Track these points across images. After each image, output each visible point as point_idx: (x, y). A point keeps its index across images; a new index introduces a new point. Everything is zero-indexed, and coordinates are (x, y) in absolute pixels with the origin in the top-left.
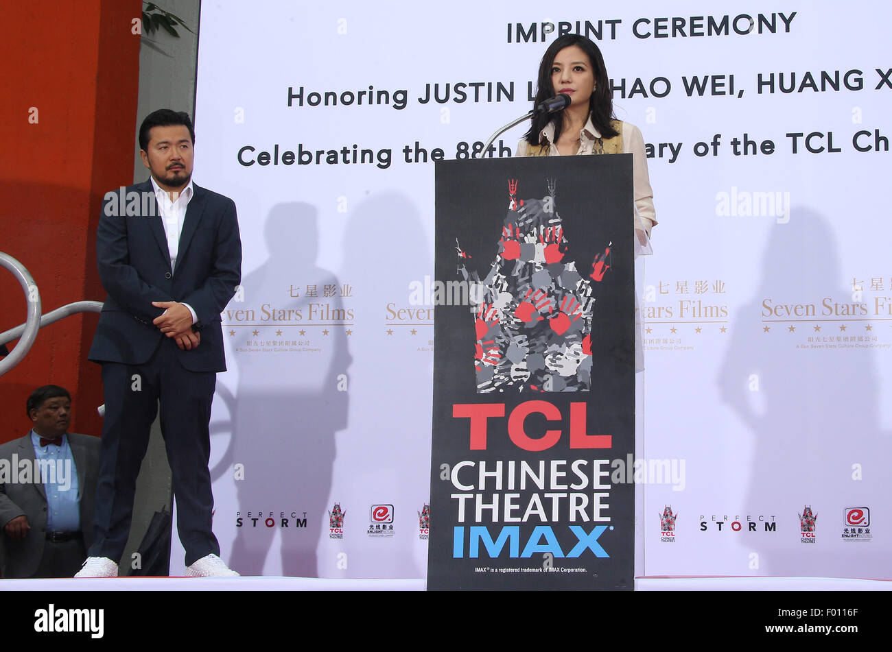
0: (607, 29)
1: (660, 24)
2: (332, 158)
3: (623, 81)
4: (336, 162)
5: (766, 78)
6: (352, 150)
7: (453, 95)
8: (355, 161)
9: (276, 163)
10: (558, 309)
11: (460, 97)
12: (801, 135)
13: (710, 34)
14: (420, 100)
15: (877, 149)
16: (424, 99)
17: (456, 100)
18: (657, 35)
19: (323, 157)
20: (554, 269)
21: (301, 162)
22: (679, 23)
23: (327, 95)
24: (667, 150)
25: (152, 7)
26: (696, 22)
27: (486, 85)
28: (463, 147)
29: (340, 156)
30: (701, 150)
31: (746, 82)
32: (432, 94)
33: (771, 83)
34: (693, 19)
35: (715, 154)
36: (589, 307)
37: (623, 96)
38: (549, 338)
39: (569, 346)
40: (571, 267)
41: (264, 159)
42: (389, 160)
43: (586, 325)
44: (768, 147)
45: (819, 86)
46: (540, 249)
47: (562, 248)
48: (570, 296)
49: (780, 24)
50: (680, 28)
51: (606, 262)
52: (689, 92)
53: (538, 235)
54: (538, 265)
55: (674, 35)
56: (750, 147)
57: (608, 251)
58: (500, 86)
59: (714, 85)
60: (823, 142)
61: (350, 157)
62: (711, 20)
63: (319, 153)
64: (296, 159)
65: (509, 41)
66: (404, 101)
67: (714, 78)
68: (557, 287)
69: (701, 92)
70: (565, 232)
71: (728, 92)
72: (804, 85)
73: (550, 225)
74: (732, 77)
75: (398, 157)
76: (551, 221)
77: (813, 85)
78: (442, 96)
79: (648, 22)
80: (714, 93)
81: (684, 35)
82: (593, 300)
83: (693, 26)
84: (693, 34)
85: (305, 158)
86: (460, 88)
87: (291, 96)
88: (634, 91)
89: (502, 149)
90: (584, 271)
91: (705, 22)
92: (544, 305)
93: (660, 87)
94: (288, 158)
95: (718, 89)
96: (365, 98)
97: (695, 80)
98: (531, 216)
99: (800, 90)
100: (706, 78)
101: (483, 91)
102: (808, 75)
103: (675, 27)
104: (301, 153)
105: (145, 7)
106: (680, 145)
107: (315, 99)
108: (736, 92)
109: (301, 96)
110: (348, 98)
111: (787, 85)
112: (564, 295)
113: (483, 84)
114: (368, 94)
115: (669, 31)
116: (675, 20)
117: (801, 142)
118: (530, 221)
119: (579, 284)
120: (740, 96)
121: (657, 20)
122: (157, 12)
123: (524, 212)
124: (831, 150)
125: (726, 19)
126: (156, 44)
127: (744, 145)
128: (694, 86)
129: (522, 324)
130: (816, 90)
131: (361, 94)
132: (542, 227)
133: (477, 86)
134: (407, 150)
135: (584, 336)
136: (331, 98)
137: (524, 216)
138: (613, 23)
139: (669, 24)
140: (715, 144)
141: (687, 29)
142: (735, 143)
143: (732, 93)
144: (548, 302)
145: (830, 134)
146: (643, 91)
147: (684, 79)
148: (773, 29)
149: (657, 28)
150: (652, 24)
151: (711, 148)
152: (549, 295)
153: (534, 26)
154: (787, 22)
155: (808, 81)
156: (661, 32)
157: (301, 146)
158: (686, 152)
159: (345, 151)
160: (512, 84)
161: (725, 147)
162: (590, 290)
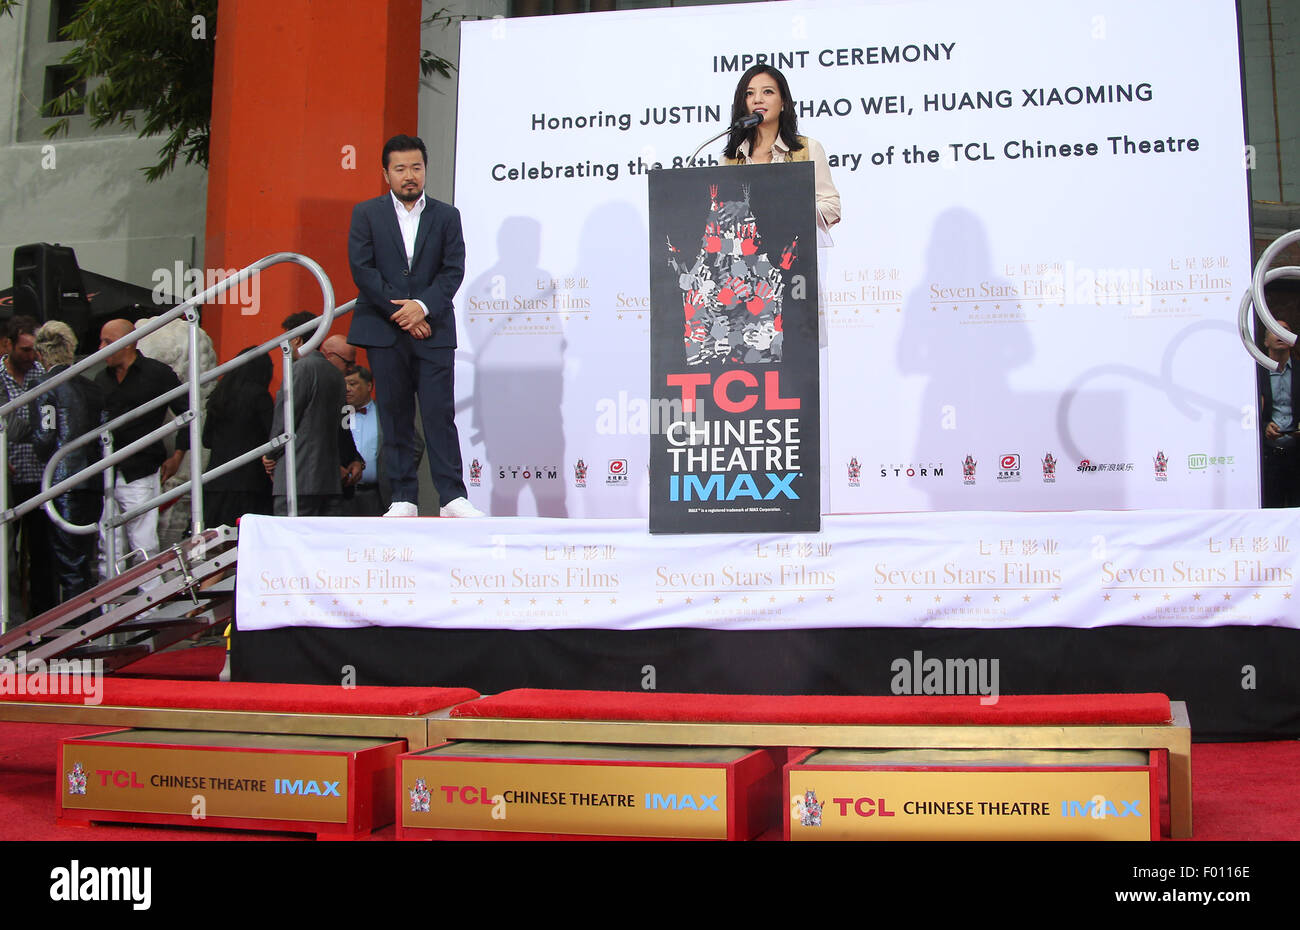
0: (797, 59)
1: (842, 54)
2: (570, 173)
3: (812, 102)
4: (572, 175)
5: (931, 98)
6: (585, 165)
7: (669, 117)
8: (588, 175)
9: (523, 178)
10: (754, 294)
11: (675, 119)
12: (961, 145)
13: (884, 61)
14: (642, 122)
15: (1024, 156)
16: (645, 121)
17: (671, 121)
18: (839, 64)
19: (562, 172)
20: (750, 260)
21: (544, 176)
22: (857, 53)
23: (564, 120)
24: (849, 161)
25: (428, 54)
26: (872, 52)
27: (697, 109)
28: (678, 161)
29: (576, 171)
30: (877, 159)
31: (915, 102)
32: (651, 117)
33: (935, 102)
34: (869, 50)
35: (890, 162)
36: (780, 291)
37: (812, 116)
38: (747, 317)
39: (763, 324)
40: (764, 258)
41: (513, 174)
42: (616, 173)
43: (777, 306)
44: (934, 156)
45: (975, 104)
46: (738, 243)
47: (755, 242)
48: (763, 283)
49: (942, 53)
50: (859, 57)
51: (793, 254)
52: (867, 111)
53: (736, 232)
54: (736, 256)
55: (854, 63)
56: (919, 156)
57: (794, 243)
58: (708, 109)
59: (888, 105)
60: (980, 151)
61: (584, 171)
62: (884, 50)
63: (558, 169)
64: (540, 174)
65: (715, 70)
66: (628, 123)
67: (888, 99)
68: (752, 274)
69: (877, 111)
70: (758, 228)
71: (899, 110)
72: (963, 103)
73: (746, 223)
74: (902, 98)
75: (624, 170)
76: (746, 220)
77: (970, 103)
78: (660, 119)
79: (831, 52)
80: (888, 111)
81: (862, 63)
82: (782, 285)
83: (869, 56)
84: (869, 62)
85: (547, 173)
86: (675, 112)
87: (535, 122)
88: (821, 111)
89: (710, 162)
90: (775, 261)
91: (879, 52)
92: (742, 290)
93: (843, 107)
94: (533, 173)
95: (891, 108)
96: (596, 122)
97: (872, 101)
98: (730, 215)
99: (960, 108)
100: (881, 99)
101: (694, 113)
102: (966, 95)
103: (854, 56)
104: (544, 169)
105: (422, 54)
106: (860, 156)
107: (554, 123)
108: (907, 110)
109: (542, 122)
110: (582, 122)
111: (949, 104)
112: (758, 282)
113: (694, 108)
114: (598, 118)
115: (849, 60)
116: (854, 50)
117: (961, 151)
118: (729, 220)
119: (770, 272)
120: (910, 114)
121: (839, 51)
122: (432, 58)
123: (724, 212)
124: (986, 158)
125: (897, 49)
126: (431, 84)
127: (913, 155)
128: (871, 106)
129: (724, 306)
130: (973, 107)
131: (592, 118)
132: (739, 225)
133: (688, 109)
134: (631, 165)
135: (775, 316)
136: (568, 122)
137: (724, 216)
138: (802, 54)
139: (849, 54)
140: (890, 154)
141: (864, 58)
142: (906, 153)
143: (903, 111)
144: (745, 288)
145: (985, 145)
146: (828, 110)
147: (863, 100)
148: (936, 57)
149: (839, 57)
150: (835, 53)
151: (886, 158)
152: (746, 282)
153: (736, 58)
154: (948, 51)
155: (966, 100)
156: (842, 61)
157: (543, 163)
158: (865, 162)
159: (580, 167)
160: (718, 107)
161: (898, 156)
162: (780, 277)
